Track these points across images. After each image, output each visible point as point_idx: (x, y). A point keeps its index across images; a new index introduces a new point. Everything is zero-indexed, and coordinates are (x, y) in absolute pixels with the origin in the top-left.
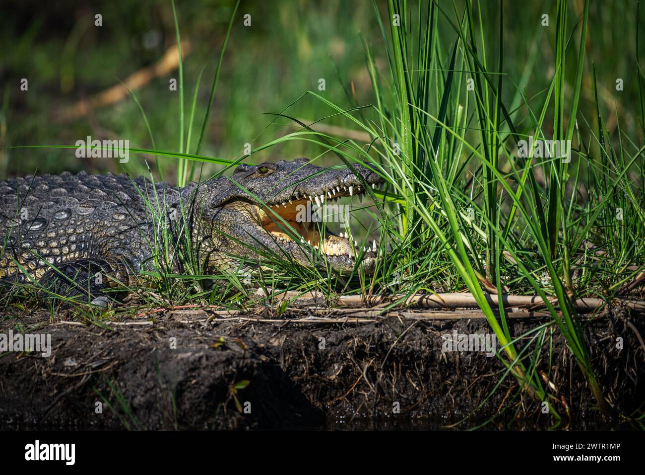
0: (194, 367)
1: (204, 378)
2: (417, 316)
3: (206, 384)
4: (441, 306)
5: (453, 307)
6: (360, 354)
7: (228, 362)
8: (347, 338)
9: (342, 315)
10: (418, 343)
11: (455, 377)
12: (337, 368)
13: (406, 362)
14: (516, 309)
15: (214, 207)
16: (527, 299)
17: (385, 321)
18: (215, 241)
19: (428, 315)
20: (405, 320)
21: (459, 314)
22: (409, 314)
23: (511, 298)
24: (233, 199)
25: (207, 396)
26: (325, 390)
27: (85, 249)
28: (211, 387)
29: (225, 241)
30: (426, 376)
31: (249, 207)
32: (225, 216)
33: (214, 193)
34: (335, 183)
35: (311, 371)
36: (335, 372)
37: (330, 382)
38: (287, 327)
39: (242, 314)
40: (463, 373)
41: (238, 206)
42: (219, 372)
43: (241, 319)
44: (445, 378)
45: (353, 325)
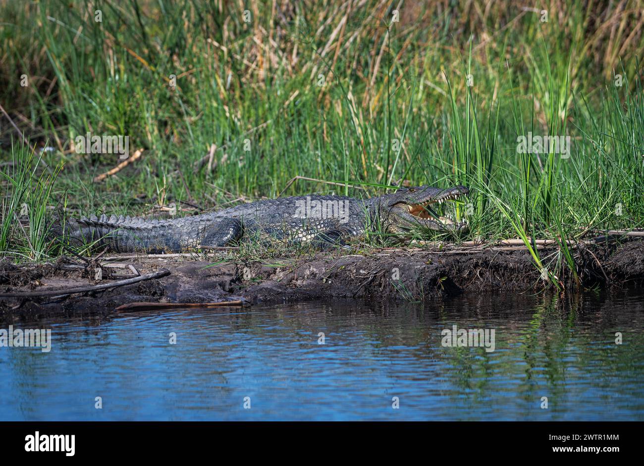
0: (422, 271)
1: (428, 276)
2: (499, 249)
3: (429, 278)
4: (507, 245)
5: (511, 245)
6: (476, 266)
7: (436, 269)
8: (470, 259)
9: (466, 249)
10: (501, 261)
11: (516, 274)
12: (467, 272)
13: (496, 268)
14: (538, 246)
15: (389, 206)
16: (543, 241)
17: (485, 251)
18: (390, 221)
19: (503, 249)
20: (494, 251)
21: (514, 248)
22: (495, 249)
23: (537, 241)
24: (398, 203)
25: (430, 284)
26: (462, 280)
27: (328, 226)
28: (431, 280)
29: (395, 220)
30: (503, 275)
31: (406, 206)
32: (395, 210)
33: (388, 201)
34: (448, 194)
35: (457, 273)
36: (465, 274)
37: (464, 278)
38: (445, 255)
39: (423, 250)
40: (519, 272)
41: (401, 205)
42: (434, 274)
43: (424, 252)
44: (511, 275)
45: (472, 254)
